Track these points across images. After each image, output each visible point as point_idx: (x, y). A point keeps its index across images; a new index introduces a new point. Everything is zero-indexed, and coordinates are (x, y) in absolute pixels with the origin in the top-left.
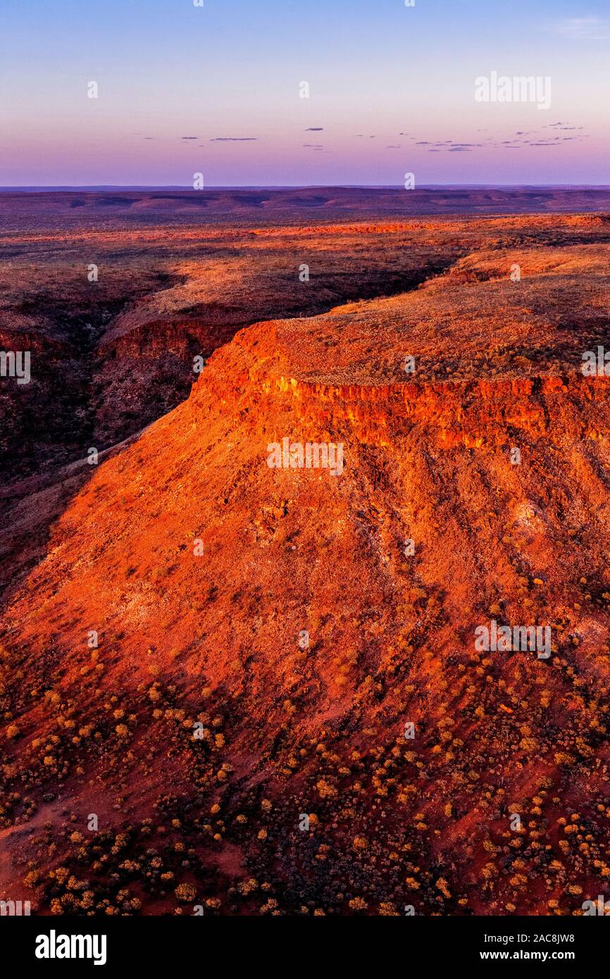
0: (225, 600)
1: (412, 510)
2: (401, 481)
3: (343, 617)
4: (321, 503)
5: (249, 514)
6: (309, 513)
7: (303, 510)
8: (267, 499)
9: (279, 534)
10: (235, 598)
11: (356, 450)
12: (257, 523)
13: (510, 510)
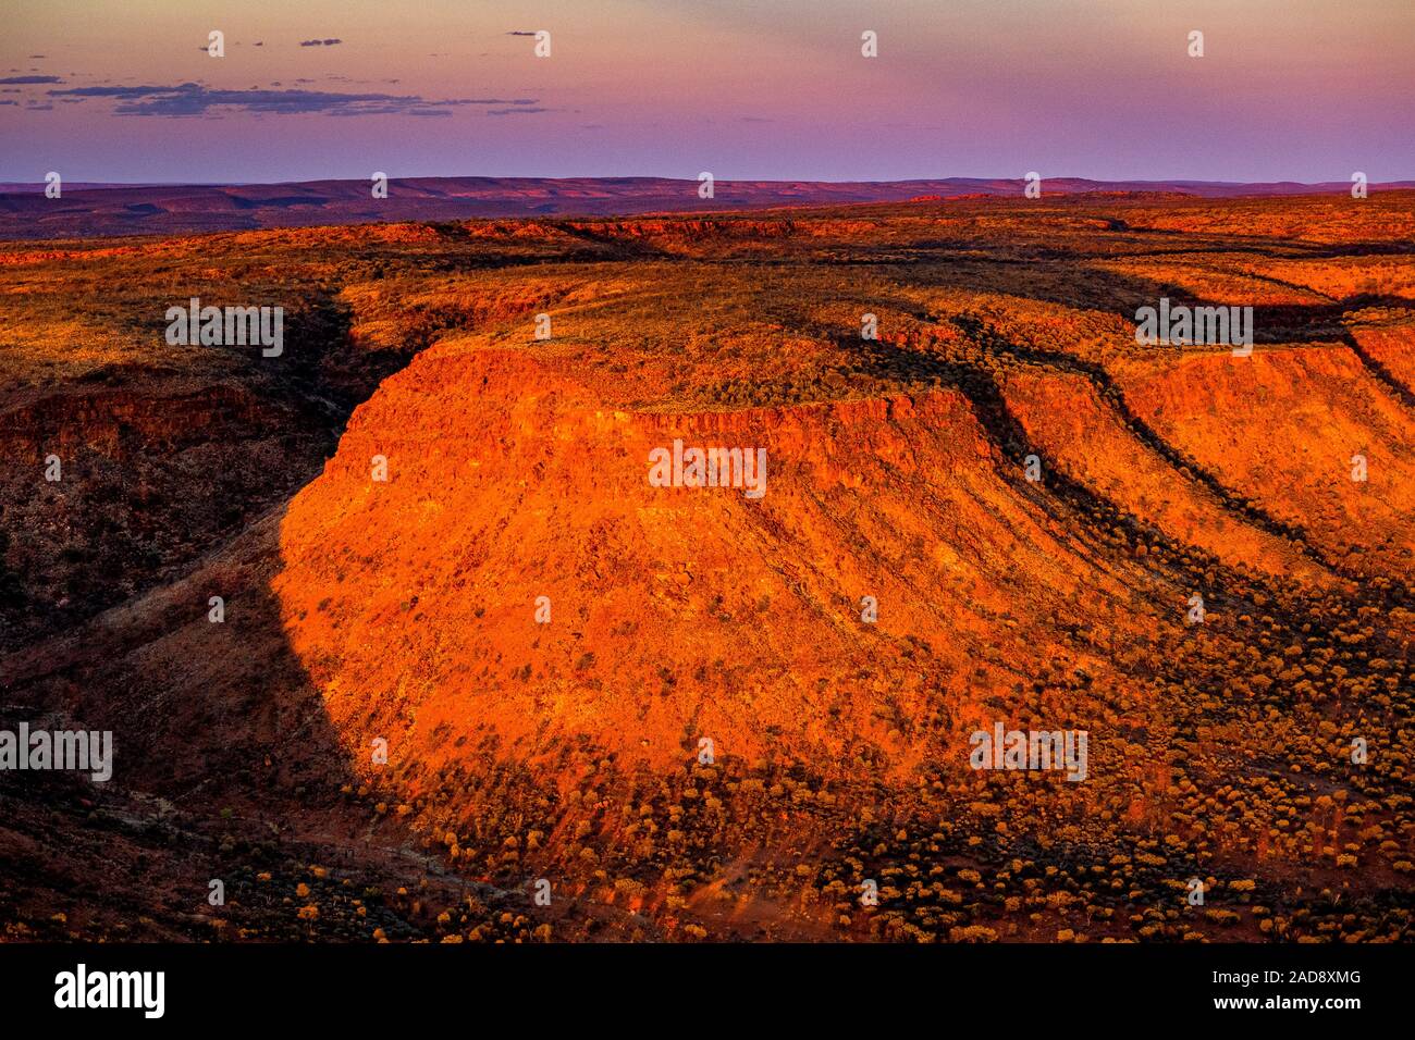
0: (687, 680)
1: (833, 563)
2: (800, 530)
3: (839, 679)
4: (729, 561)
5: (643, 586)
6: (721, 577)
7: (710, 573)
8: (655, 565)
9: (695, 604)
10: (701, 675)
11: (733, 497)
12: (661, 595)
13: (930, 555)
